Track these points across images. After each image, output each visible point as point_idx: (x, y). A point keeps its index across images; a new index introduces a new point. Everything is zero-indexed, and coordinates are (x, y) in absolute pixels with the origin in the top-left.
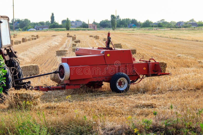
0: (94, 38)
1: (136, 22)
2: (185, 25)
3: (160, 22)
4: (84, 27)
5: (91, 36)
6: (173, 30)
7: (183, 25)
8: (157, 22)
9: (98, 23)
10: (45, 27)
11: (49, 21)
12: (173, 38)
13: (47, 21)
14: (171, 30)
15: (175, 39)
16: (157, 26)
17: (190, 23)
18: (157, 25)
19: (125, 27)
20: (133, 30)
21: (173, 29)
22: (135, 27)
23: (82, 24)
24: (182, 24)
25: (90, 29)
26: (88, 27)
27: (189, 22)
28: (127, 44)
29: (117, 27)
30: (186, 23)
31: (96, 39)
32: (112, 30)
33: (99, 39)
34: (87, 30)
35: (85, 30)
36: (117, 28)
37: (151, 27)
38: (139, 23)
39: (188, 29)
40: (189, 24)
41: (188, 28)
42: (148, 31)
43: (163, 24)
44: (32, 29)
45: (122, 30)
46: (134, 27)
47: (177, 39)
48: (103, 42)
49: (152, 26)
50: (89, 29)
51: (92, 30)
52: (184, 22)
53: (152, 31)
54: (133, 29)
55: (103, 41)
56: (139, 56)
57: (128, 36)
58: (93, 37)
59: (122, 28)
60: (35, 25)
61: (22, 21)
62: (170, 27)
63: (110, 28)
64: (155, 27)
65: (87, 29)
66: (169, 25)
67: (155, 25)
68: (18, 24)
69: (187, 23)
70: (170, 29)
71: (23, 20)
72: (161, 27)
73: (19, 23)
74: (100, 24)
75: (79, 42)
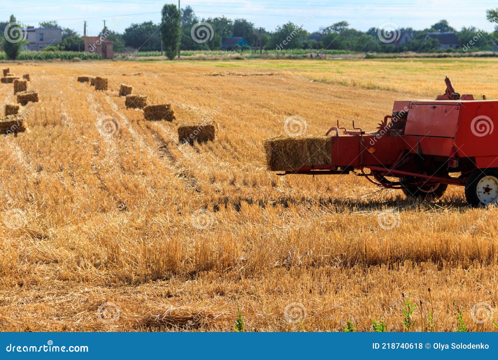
0: (93, 84)
1: (248, 31)
2: (416, 42)
3: (332, 32)
4: (67, 49)
5: (82, 80)
6: (374, 57)
7: (409, 39)
8: (321, 32)
9: (118, 35)
12: (363, 87)
14: (368, 57)
15: (368, 88)
16: (322, 45)
17: (434, 36)
18: (321, 42)
19: (212, 50)
20: (238, 58)
21: (375, 54)
22: (248, 49)
23: (64, 37)
24: (406, 38)
25: (91, 54)
26: (83, 49)
27: (431, 31)
28: (193, 108)
29: (182, 48)
30: (420, 34)
31: (96, 89)
32: (166, 58)
33: (109, 91)
34: (77, 58)
35: (73, 57)
36: (182, 52)
37: (301, 48)
38: (257, 35)
39: (427, 54)
40: (430, 38)
41: (426, 51)
42: (288, 61)
43: (342, 40)
45: (198, 59)
46: (244, 49)
47: (374, 88)
48: (117, 98)
49: (306, 47)
50: (85, 54)
51: (96, 58)
52: (414, 32)
53: (302, 61)
54: (237, 55)
55: (120, 96)
56: (224, 148)
57: (214, 78)
58: (90, 83)
59: (202, 51)
62: (366, 50)
63: (159, 50)
64: (314, 47)
65: (79, 56)
66: (363, 41)
67: (314, 41)
69: (425, 36)
70: (364, 55)
72: (335, 49)
74: (124, 37)
75: (34, 98)
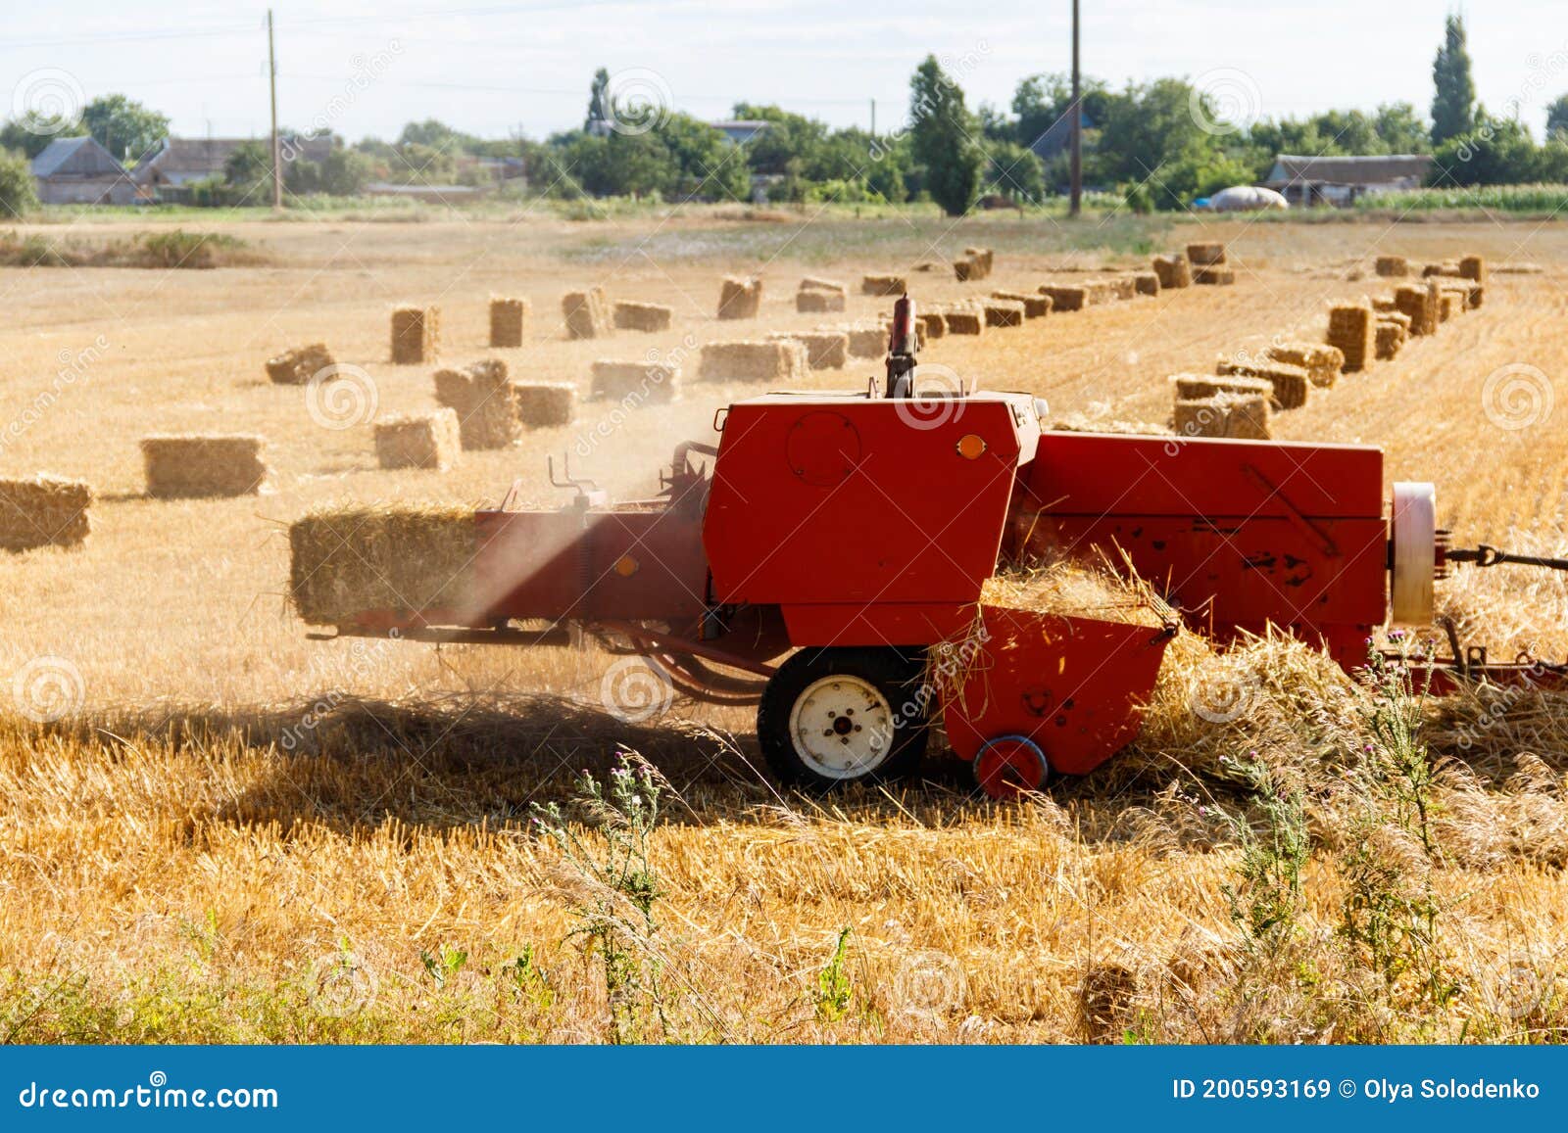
10: (1383, 173)
11: (1408, 110)
13: (1390, 104)
44: (1245, 192)
60: (1276, 148)
61: (1124, 102)
68: (1091, 136)
71: (1140, 97)
73: (1097, 124)
